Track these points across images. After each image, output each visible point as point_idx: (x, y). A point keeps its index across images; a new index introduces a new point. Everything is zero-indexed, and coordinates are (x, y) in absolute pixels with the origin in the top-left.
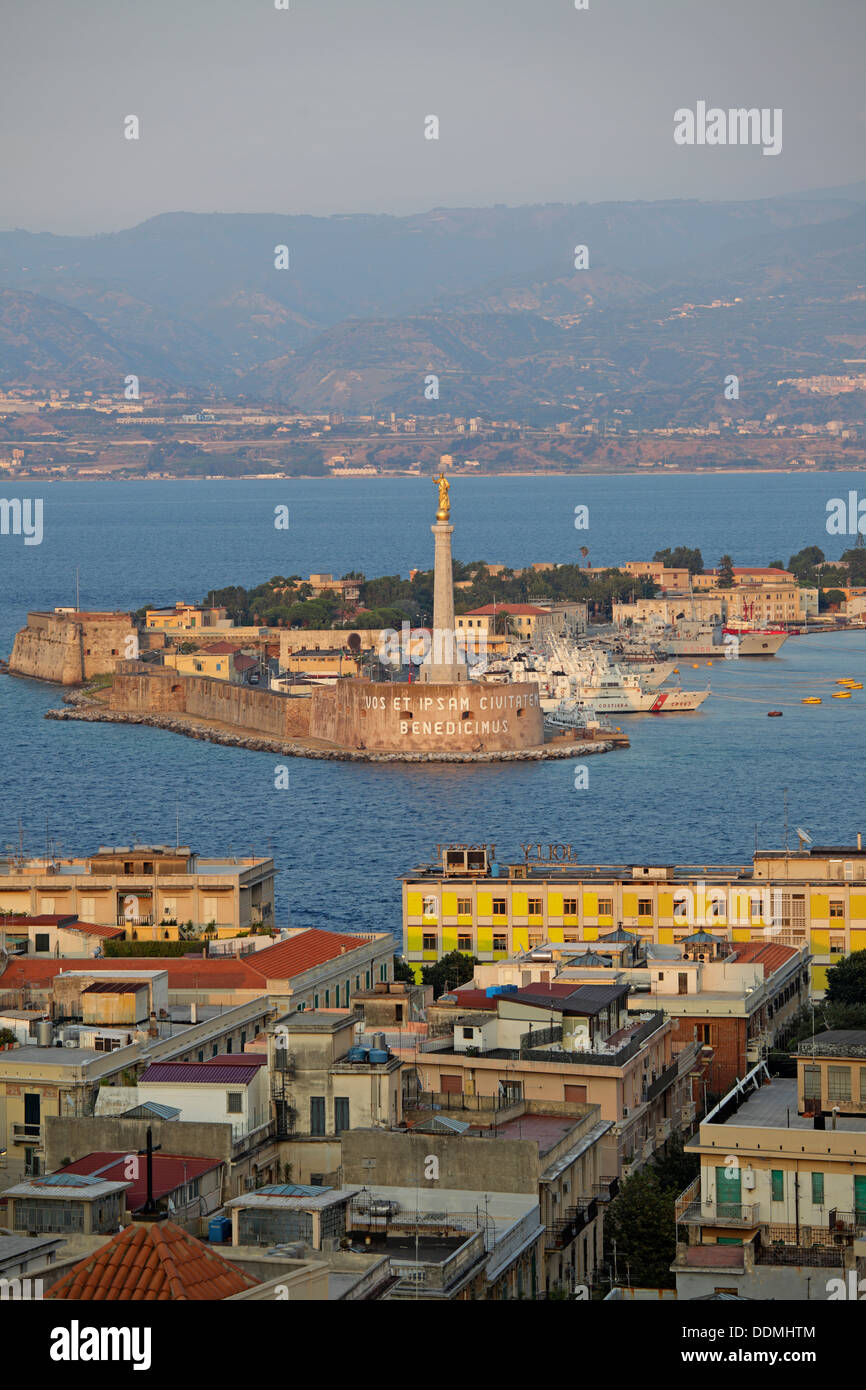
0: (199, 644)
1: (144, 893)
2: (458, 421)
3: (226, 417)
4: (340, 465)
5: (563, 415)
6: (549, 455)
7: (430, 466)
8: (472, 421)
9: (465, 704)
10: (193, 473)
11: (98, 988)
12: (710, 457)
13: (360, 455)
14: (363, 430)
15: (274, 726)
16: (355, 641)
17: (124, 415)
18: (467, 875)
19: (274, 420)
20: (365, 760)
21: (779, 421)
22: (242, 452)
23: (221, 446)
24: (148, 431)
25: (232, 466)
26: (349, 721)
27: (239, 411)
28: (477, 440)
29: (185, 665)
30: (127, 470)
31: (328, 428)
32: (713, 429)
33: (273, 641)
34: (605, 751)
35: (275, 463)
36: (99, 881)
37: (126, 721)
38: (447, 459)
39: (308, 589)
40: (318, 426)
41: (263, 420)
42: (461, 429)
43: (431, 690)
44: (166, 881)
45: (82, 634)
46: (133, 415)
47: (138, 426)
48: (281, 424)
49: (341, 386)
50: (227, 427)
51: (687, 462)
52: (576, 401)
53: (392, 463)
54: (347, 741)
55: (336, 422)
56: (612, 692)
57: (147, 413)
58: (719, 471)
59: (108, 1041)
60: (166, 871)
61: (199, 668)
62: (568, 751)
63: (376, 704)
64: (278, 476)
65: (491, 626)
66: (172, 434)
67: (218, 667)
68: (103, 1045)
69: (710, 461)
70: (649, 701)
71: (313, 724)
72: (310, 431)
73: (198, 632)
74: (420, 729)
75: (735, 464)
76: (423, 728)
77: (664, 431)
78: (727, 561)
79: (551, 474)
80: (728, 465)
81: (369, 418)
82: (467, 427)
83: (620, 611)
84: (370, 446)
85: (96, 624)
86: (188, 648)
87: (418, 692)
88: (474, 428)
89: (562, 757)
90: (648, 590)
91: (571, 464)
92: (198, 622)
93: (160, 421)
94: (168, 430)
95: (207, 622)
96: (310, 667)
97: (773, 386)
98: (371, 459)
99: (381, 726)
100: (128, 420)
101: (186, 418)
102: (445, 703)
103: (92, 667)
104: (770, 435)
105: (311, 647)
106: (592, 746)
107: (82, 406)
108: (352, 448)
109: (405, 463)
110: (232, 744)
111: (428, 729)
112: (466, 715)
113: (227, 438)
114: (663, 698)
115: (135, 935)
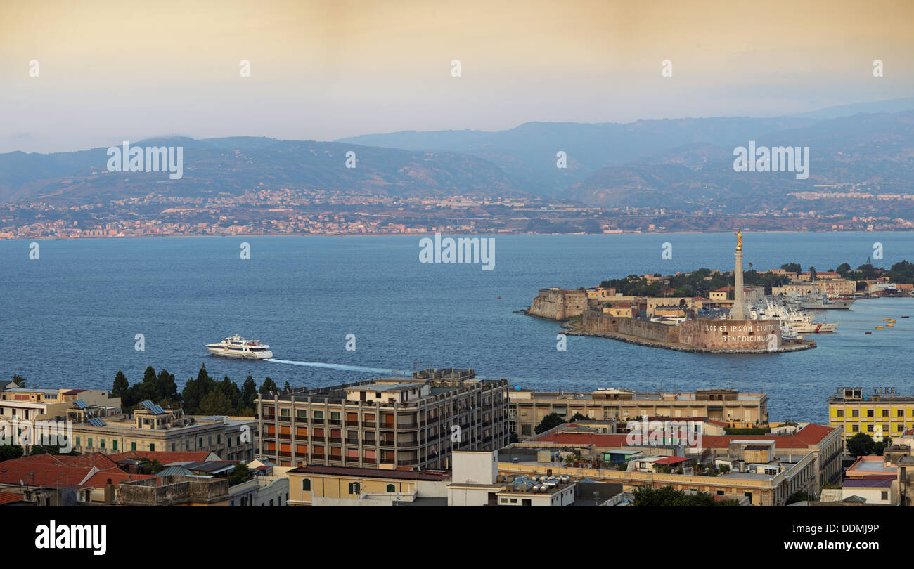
0: (612, 303)
1: (719, 409)
2: (655, 210)
3: (559, 208)
4: (607, 229)
5: (699, 208)
6: (694, 225)
7: (645, 229)
8: (662, 210)
9: (750, 328)
10: (546, 232)
11: (749, 448)
12: (763, 225)
13: (615, 225)
14: (615, 214)
15: (662, 338)
16: (683, 302)
17: (517, 207)
18: (854, 400)
19: (580, 210)
20: (709, 352)
21: (789, 211)
22: (566, 223)
23: (558, 221)
24: (527, 214)
25: (563, 229)
26: (699, 336)
27: (565, 206)
28: (664, 218)
29: (613, 312)
30: (519, 230)
31: (601, 213)
32: (761, 214)
33: (643, 302)
34: (808, 348)
35: (580, 228)
36: (700, 403)
37: (595, 336)
38: (652, 226)
39: (645, 280)
40: (596, 212)
41: (575, 210)
42: (657, 213)
43: (736, 323)
44: (729, 403)
45: (564, 299)
46: (520, 207)
47: (522, 212)
48: (582, 211)
49: (602, 196)
50: (559, 212)
51: (754, 228)
52: (702, 202)
53: (628, 228)
54: (698, 344)
55: (604, 211)
56: (799, 324)
57: (526, 206)
58: (767, 232)
59: (771, 470)
60: (727, 399)
61: (618, 314)
62: (794, 348)
63: (712, 329)
64: (582, 233)
65: (727, 296)
66: (537, 215)
67: (626, 313)
68: (770, 473)
69: (763, 228)
70: (814, 328)
71: (680, 338)
72: (592, 215)
73: (608, 299)
74: (731, 340)
75: (774, 229)
76: (732, 339)
77: (742, 215)
78: (812, 269)
79: (697, 233)
80: (771, 229)
81: (617, 209)
82: (660, 213)
83: (775, 290)
84: (619, 221)
85: (570, 295)
86: (609, 305)
87: (730, 323)
88: (662, 213)
89: (792, 351)
90: (784, 281)
91: (705, 229)
92: (605, 294)
93: (532, 209)
94: (535, 214)
95: (608, 294)
96: (665, 313)
97: (786, 196)
98: (620, 226)
99: (714, 338)
100: (518, 209)
101: (542, 208)
102: (742, 328)
103: (568, 313)
104: (787, 216)
105: (660, 305)
106: (803, 346)
107: (498, 203)
108: (612, 222)
109: (634, 228)
110: (647, 345)
111: (734, 339)
112: (751, 334)
113: (560, 217)
114: (820, 326)
115: (734, 426)
